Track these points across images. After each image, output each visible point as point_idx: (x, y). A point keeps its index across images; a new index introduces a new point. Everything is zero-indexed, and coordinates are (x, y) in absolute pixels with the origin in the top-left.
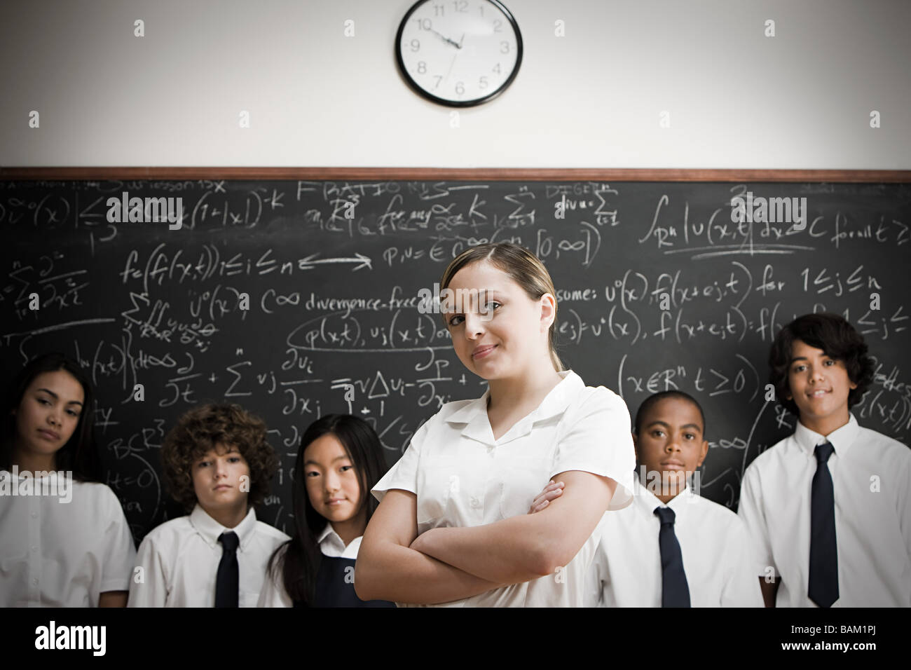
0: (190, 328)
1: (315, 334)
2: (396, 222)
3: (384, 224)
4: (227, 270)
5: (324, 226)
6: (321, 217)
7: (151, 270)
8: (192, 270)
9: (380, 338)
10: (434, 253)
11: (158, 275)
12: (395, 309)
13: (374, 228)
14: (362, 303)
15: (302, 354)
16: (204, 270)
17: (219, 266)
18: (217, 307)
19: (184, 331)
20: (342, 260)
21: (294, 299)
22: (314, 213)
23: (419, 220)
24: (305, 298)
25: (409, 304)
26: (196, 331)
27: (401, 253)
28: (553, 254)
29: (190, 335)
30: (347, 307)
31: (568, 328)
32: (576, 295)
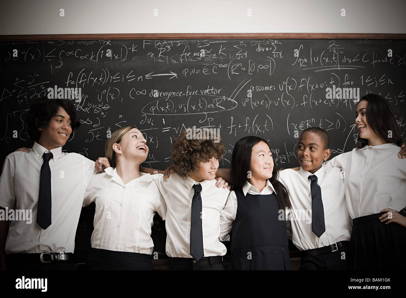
0: (98, 106)
1: (154, 108)
2: (187, 57)
3: (182, 59)
4: (113, 80)
5: (156, 60)
6: (154, 56)
7: (79, 80)
8: (98, 80)
9: (183, 109)
10: (204, 71)
11: (82, 83)
12: (189, 96)
13: (178, 60)
14: (174, 93)
15: (149, 117)
16: (103, 80)
17: (110, 78)
18: (109, 96)
19: (95, 108)
20: (165, 75)
21: (144, 92)
22: (151, 54)
23: (197, 56)
24: (149, 92)
25: (194, 93)
26: (101, 108)
27: (190, 71)
28: (256, 70)
29: (98, 110)
30: (167, 95)
31: (264, 102)
32: (267, 88)
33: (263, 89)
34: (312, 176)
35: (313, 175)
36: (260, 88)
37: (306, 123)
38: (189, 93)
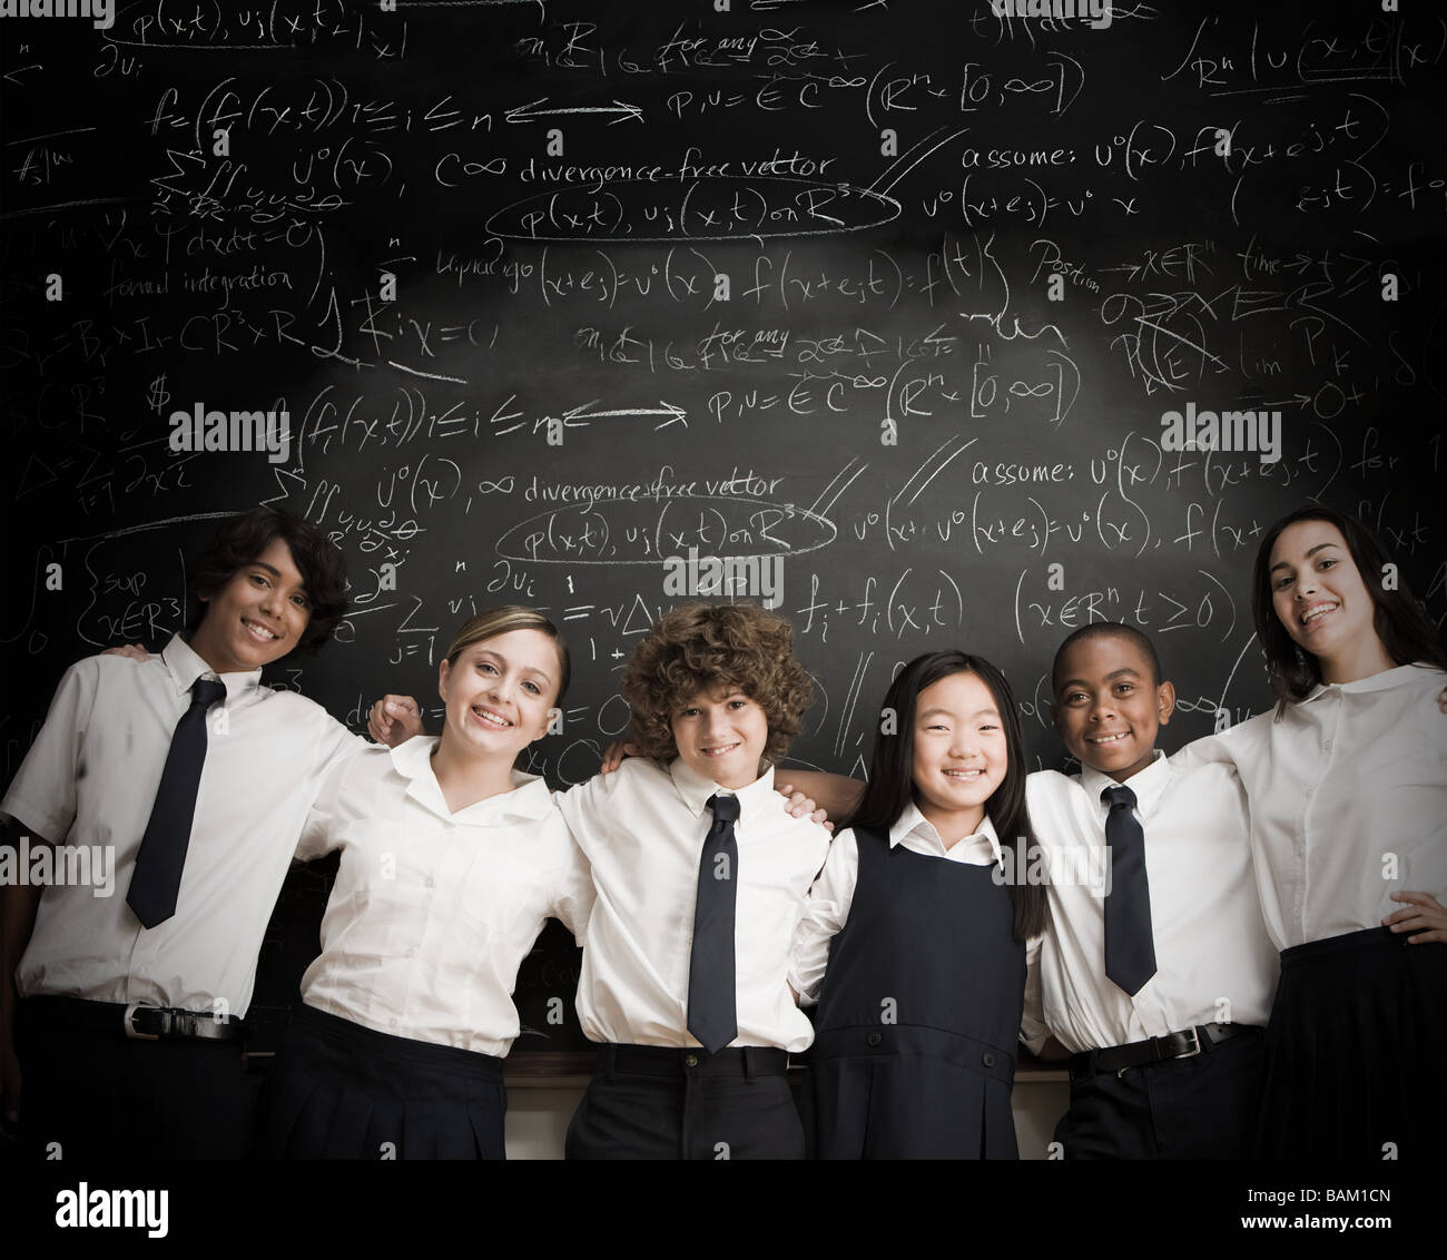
0: (374, 525)
1: (538, 538)
2: (729, 348)
3: (708, 353)
4: (439, 429)
5: (606, 355)
6: (599, 342)
7: (310, 429)
8: (380, 430)
9: (640, 543)
10: (794, 400)
11: (322, 438)
12: (664, 501)
13: (692, 359)
14: (611, 491)
15: (518, 569)
16: (400, 429)
17: (427, 422)
18: (422, 491)
19: (365, 533)
20: (638, 412)
21: (506, 485)
22: (589, 333)
23: (769, 345)
24: (523, 484)
25: (684, 492)
26: (386, 531)
27: (738, 400)
28: (1000, 402)
29: (377, 539)
30: (588, 498)
31: (1025, 528)
32: (1039, 473)
33: (1024, 475)
34: (1117, 790)
35: (1120, 786)
36: (1013, 472)
37: (1087, 603)
38: (663, 492)
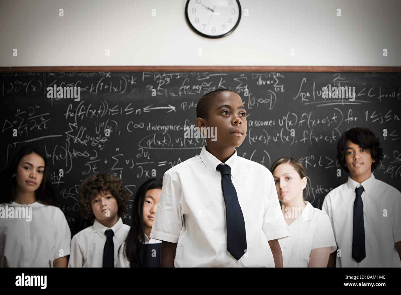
0: (95, 139)
1: (151, 141)
2: (186, 90)
3: (181, 91)
4: (112, 113)
6: (153, 89)
7: (78, 113)
8: (96, 113)
9: (180, 143)
11: (81, 115)
13: (177, 93)
14: (171, 127)
15: (145, 150)
16: (101, 113)
17: (108, 111)
19: (93, 141)
20: (163, 108)
21: (141, 126)
22: (150, 87)
23: (196, 90)
24: (146, 125)
26: (98, 140)
27: (189, 104)
28: (256, 104)
29: (95, 142)
30: (165, 129)
31: (262, 138)
32: (266, 123)
33: (262, 124)
36: (259, 123)
37: (305, 160)
